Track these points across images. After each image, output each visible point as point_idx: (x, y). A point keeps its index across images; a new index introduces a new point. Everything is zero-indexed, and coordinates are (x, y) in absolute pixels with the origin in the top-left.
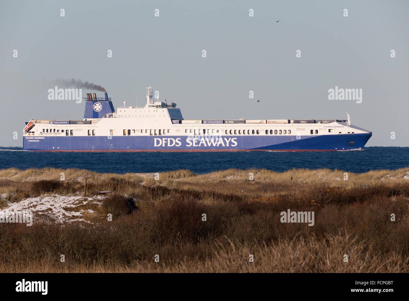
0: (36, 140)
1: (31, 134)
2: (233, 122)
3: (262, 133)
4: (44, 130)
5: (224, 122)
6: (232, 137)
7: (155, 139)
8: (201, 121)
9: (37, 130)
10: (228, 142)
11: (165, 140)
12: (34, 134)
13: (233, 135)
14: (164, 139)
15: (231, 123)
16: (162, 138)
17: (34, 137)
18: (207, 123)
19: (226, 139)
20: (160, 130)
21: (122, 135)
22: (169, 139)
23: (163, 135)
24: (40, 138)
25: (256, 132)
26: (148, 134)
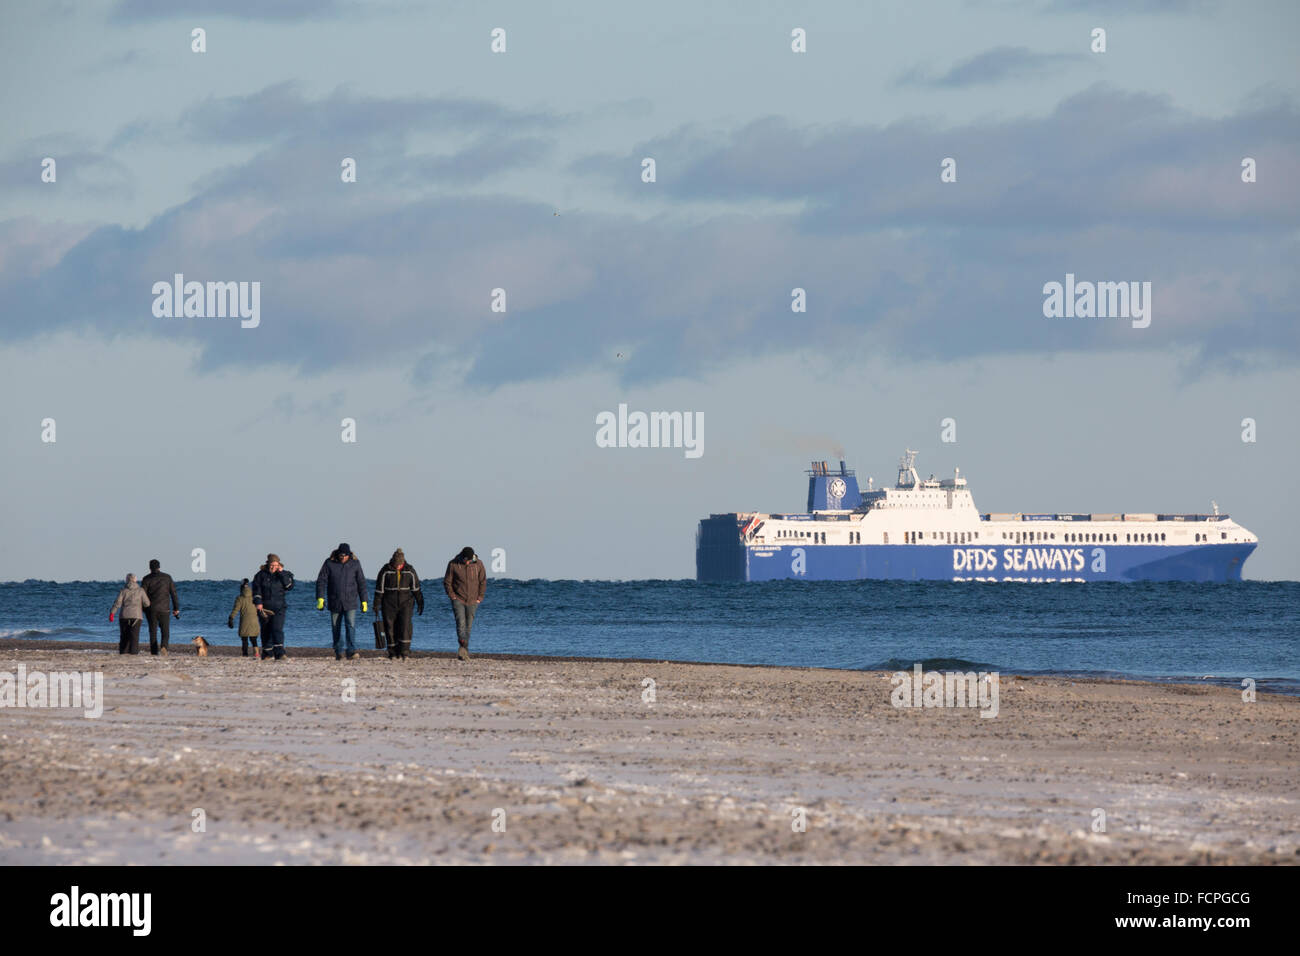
0: (767, 552)
1: (760, 540)
2: (1070, 518)
3: (1122, 541)
4: (779, 532)
5: (1056, 518)
6: (1076, 547)
7: (956, 552)
8: (1020, 518)
9: (768, 532)
10: (1069, 557)
11: (972, 554)
12: (763, 542)
13: (1077, 542)
14: (969, 551)
15: (1067, 520)
16: (965, 548)
17: (764, 546)
18: (1031, 519)
19: (1065, 551)
20: (963, 534)
21: (903, 542)
22: (977, 551)
23: (967, 543)
24: (773, 549)
25: (1111, 538)
26: (944, 542)
